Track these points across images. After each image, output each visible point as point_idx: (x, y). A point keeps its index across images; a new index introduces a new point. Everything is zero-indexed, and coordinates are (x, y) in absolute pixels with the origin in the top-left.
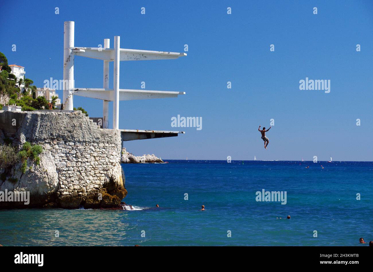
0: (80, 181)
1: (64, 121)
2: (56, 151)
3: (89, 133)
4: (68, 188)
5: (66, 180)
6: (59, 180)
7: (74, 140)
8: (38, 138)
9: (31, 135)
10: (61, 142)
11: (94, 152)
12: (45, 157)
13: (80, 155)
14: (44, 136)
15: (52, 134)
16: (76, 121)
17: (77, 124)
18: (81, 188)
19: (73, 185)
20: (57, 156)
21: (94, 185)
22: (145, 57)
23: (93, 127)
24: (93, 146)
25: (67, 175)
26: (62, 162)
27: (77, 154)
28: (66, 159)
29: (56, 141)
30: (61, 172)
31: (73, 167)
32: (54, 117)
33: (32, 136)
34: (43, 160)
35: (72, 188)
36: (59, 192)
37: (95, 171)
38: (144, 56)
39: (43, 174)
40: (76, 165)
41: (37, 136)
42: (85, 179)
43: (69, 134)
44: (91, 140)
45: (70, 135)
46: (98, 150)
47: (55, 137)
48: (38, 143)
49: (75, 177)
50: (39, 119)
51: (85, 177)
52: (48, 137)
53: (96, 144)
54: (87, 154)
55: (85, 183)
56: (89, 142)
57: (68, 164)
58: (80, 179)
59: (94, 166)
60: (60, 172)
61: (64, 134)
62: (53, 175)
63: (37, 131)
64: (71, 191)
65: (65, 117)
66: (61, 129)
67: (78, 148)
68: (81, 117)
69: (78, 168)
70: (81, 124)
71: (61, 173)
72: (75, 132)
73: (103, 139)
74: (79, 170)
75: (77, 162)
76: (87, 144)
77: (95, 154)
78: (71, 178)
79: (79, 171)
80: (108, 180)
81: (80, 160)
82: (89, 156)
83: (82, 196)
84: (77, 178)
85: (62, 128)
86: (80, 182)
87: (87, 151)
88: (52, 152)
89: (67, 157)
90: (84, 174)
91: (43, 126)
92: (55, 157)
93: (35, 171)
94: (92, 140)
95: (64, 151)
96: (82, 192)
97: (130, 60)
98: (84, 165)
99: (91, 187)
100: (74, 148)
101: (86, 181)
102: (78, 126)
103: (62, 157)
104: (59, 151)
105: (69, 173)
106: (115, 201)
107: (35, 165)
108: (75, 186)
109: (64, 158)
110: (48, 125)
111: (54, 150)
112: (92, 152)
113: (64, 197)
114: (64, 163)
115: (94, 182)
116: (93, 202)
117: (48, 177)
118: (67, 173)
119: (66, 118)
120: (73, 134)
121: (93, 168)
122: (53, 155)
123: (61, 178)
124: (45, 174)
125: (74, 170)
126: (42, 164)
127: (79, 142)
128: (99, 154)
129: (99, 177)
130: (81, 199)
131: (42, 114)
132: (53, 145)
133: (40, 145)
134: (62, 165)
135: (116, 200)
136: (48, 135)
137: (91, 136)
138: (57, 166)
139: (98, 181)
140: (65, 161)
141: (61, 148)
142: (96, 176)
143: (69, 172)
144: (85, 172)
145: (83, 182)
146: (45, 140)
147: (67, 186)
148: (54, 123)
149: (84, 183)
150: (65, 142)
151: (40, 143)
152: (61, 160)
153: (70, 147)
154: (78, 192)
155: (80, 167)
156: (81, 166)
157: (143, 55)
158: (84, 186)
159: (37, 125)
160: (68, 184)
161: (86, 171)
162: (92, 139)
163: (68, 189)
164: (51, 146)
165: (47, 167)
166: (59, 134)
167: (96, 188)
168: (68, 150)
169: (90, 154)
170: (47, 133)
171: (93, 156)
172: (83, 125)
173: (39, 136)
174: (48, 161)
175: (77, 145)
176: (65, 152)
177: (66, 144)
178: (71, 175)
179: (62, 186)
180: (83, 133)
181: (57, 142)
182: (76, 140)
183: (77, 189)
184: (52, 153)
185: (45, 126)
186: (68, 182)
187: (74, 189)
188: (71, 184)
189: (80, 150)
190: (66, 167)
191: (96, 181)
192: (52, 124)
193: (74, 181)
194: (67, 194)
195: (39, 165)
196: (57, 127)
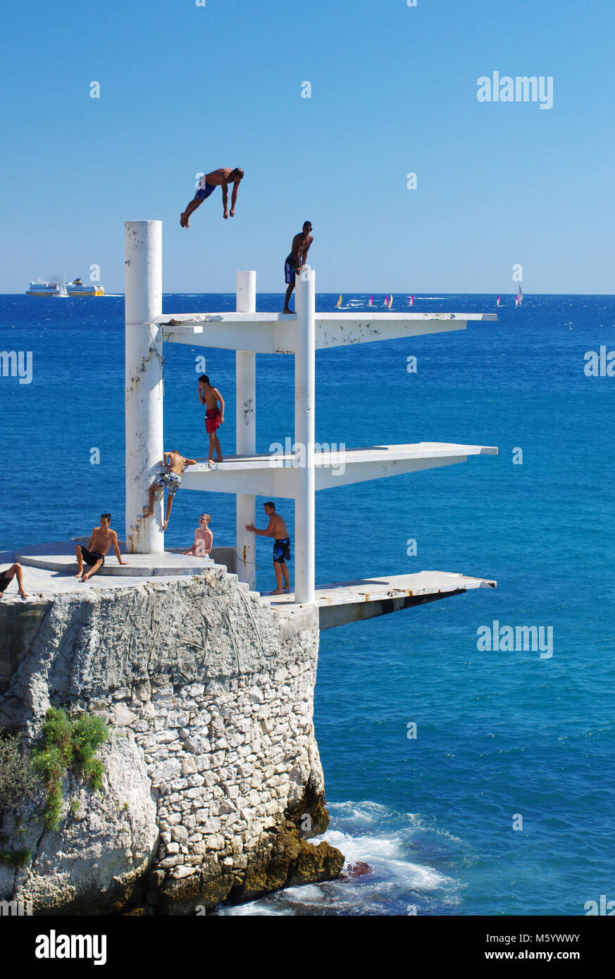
0: (224, 817)
1: (173, 614)
2: (150, 726)
3: (248, 642)
4: (190, 848)
5: (181, 824)
6: (159, 825)
7: (205, 676)
8: (93, 690)
9: (65, 678)
10: (163, 692)
11: (261, 704)
12: (116, 754)
13: (223, 726)
14: (113, 677)
15: (136, 668)
16: (210, 606)
17: (213, 618)
18: (228, 842)
19: (204, 834)
20: (151, 744)
21: (262, 819)
22: (376, 332)
23: (261, 617)
24: (259, 684)
25: (186, 806)
26: (168, 762)
27: (214, 724)
28: (180, 747)
29: (147, 689)
30: (167, 798)
31: (200, 773)
32: (144, 606)
33: (70, 682)
34: (109, 767)
35: (201, 848)
36: (161, 868)
37: (264, 769)
38: (373, 328)
39: (114, 823)
40: (212, 761)
41: (86, 683)
42: (239, 807)
43: (191, 657)
44: (253, 667)
45: (194, 659)
46: (271, 694)
47: (147, 677)
48: (92, 706)
49: (209, 808)
50: (94, 619)
51: (239, 800)
52: (124, 681)
53: (265, 678)
54: (242, 716)
55: (240, 821)
56: (247, 674)
57: (186, 765)
58: (225, 810)
59: (261, 755)
60: (162, 800)
61: (176, 659)
62: (145, 817)
63: (88, 663)
64: (199, 858)
65: (176, 598)
66: (166, 645)
67: (218, 701)
68: (225, 587)
69: (218, 772)
70: (225, 616)
71: (165, 800)
72: (208, 646)
73: (287, 653)
74: (219, 780)
75: (211, 752)
76: (242, 683)
77: (264, 712)
78: (198, 815)
79: (220, 784)
80: (300, 794)
81: (222, 743)
82: (249, 721)
83: (234, 869)
84: (216, 810)
85: (170, 640)
86: (223, 822)
87: (243, 706)
88: (136, 732)
89: (182, 739)
90: (234, 791)
91: (106, 643)
92: (145, 748)
93: (88, 812)
94: (257, 666)
95: (173, 721)
96: (231, 855)
97: (331, 345)
98: (233, 757)
99: (257, 831)
100: (206, 704)
101: (241, 813)
102: (218, 622)
103: (168, 742)
104: (159, 725)
105: (192, 797)
106: (330, 864)
107: (86, 790)
108: (210, 837)
109: (174, 748)
110: (123, 638)
111: (144, 725)
112: (256, 707)
113: (180, 889)
114: (175, 762)
115: (262, 811)
116: (267, 883)
117: (131, 829)
118: (185, 797)
119: (180, 599)
120: (203, 657)
121: (258, 764)
122: (140, 743)
123: (165, 819)
124: (123, 818)
125: (205, 785)
126: (110, 785)
127: (221, 679)
128: (274, 710)
129: (273, 788)
130: (230, 880)
131: (104, 597)
132: (140, 707)
133: (97, 713)
134: (166, 772)
135: (333, 863)
136: (125, 672)
137: (254, 653)
138: (151, 778)
139: (274, 802)
140: (177, 757)
141: (164, 712)
142: (269, 786)
143: (191, 793)
144: (239, 781)
145: (233, 818)
146: (113, 692)
147: (184, 843)
148: (144, 627)
149: (237, 823)
150: (177, 689)
151: (98, 707)
152: (166, 755)
153: (192, 703)
154: (221, 858)
155: (222, 767)
156: (226, 764)
157: (368, 326)
158: (236, 833)
159: (86, 641)
160: (190, 835)
161: (239, 776)
162: (256, 662)
163: (190, 853)
164: (134, 709)
165: (127, 792)
166: (159, 662)
167: (271, 829)
168: (187, 713)
169: (251, 716)
170: (119, 666)
171: (258, 720)
172: (233, 619)
173: (95, 679)
174: (126, 767)
175: (212, 693)
176: (177, 725)
177: (180, 696)
178: (197, 804)
179: (173, 847)
180: (232, 647)
181: (152, 694)
182: (211, 676)
183: (218, 848)
184: (139, 734)
185: (113, 641)
186: (188, 828)
187: (209, 850)
188: (199, 834)
189: (221, 709)
190: (182, 777)
191: (267, 805)
192: (137, 629)
193: (208, 823)
194: (189, 875)
195: (102, 789)
196: (152, 639)
